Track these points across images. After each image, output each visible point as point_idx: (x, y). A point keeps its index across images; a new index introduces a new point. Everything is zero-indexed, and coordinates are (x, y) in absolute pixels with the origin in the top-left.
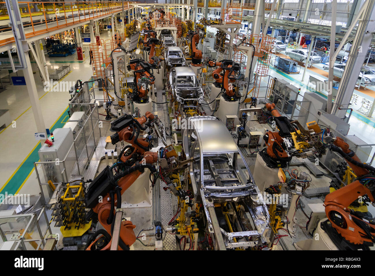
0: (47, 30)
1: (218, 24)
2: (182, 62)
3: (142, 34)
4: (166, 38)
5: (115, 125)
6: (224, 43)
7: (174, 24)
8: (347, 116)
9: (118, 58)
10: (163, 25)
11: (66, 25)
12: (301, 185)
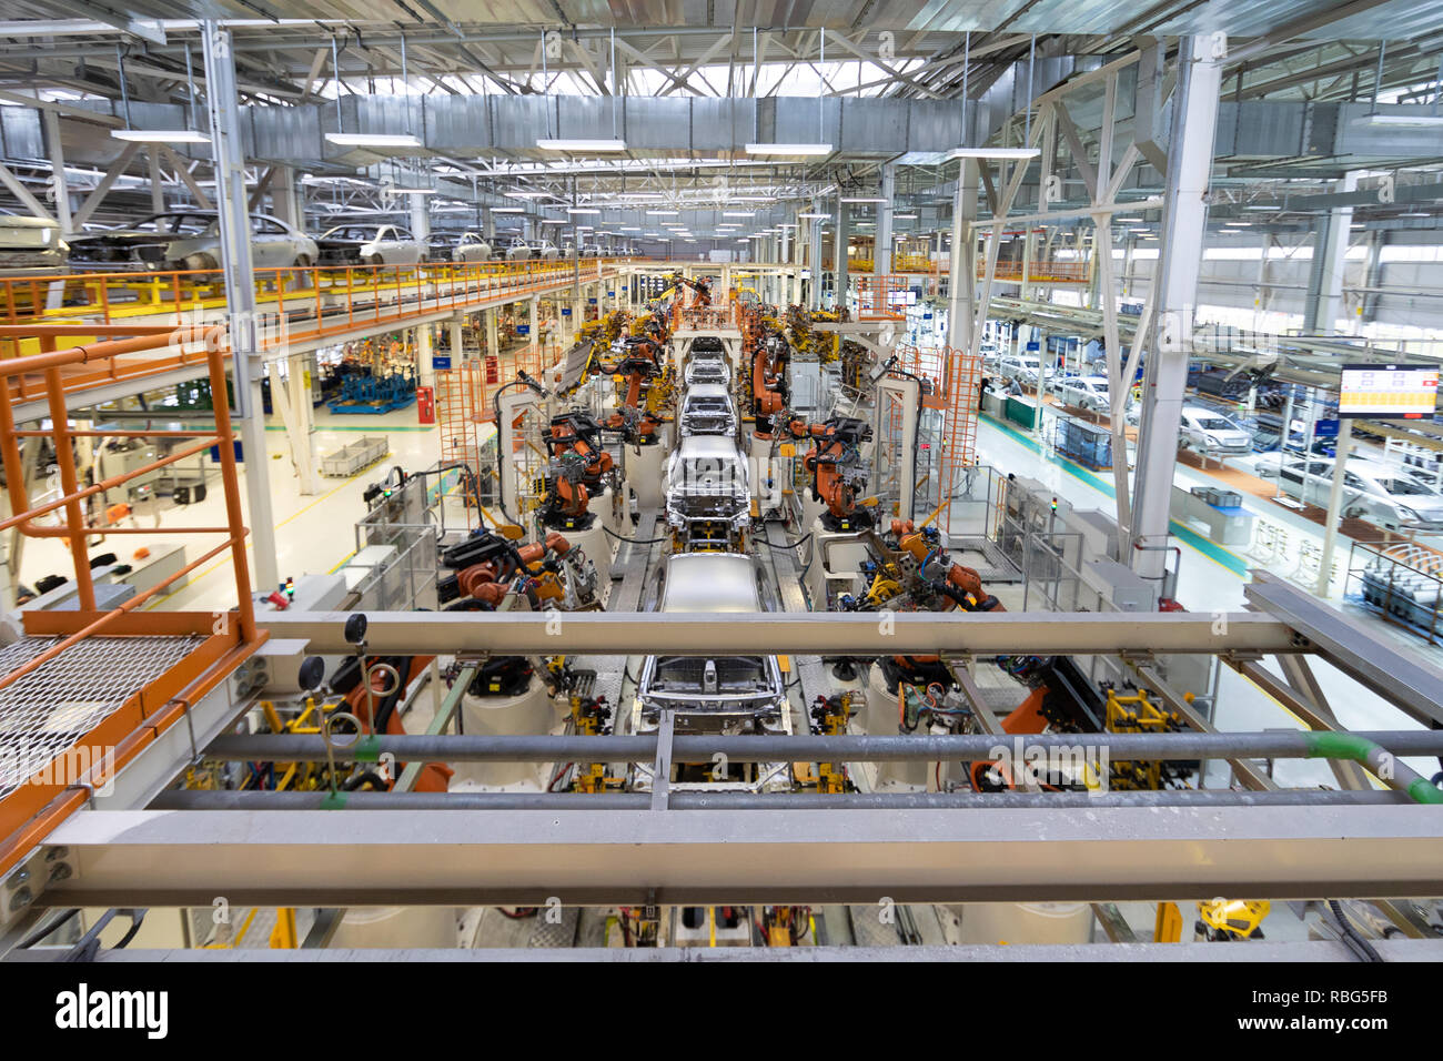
0: (318, 332)
1: (837, 321)
2: (725, 426)
3: (618, 350)
4: (700, 361)
5: (454, 556)
6: (859, 372)
7: (733, 321)
8: (1171, 567)
9: (515, 408)
10: (699, 325)
11: (376, 321)
12: (946, 722)
